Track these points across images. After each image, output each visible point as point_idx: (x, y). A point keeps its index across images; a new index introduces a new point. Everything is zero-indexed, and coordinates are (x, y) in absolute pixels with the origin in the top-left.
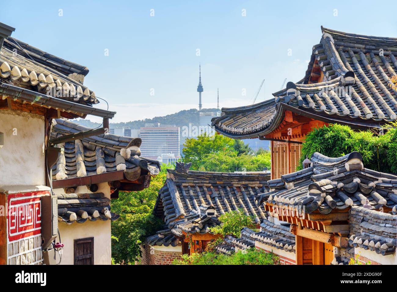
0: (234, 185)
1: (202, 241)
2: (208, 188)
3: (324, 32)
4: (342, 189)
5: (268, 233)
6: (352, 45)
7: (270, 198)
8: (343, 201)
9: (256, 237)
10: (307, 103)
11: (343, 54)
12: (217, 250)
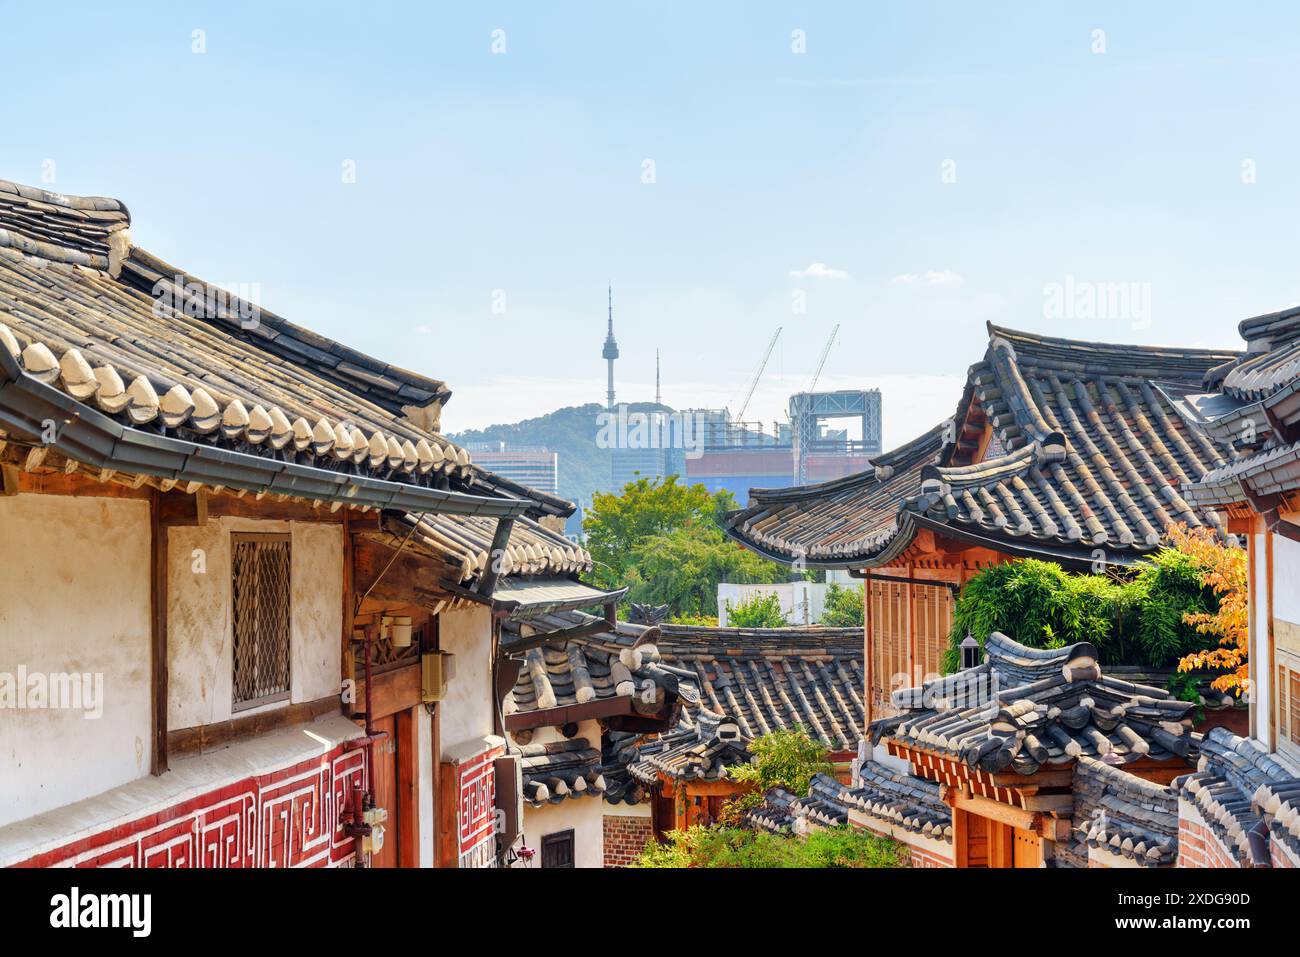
0: (767, 658)
1: (709, 797)
2: (707, 664)
3: (993, 335)
4: (1058, 720)
5: (881, 794)
6: (1056, 363)
7: (901, 731)
8: (1061, 746)
9: (853, 800)
10: (967, 511)
11: (1037, 385)
12: (749, 820)
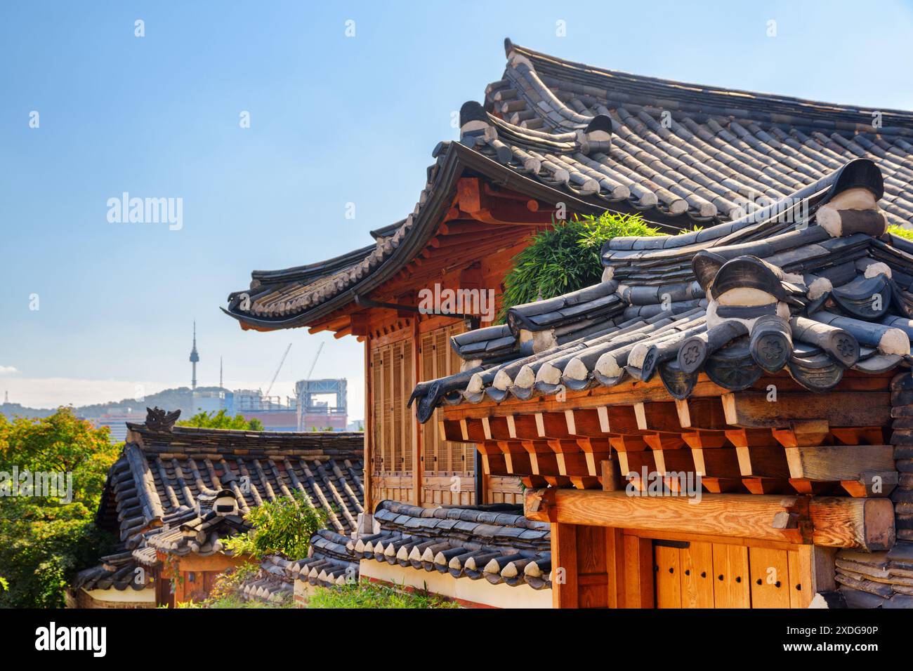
0: (271, 457)
1: (204, 573)
2: (215, 462)
4: (831, 304)
5: (407, 535)
7: (474, 387)
10: (518, 162)
12: (242, 591)
